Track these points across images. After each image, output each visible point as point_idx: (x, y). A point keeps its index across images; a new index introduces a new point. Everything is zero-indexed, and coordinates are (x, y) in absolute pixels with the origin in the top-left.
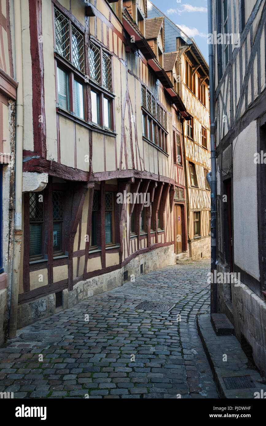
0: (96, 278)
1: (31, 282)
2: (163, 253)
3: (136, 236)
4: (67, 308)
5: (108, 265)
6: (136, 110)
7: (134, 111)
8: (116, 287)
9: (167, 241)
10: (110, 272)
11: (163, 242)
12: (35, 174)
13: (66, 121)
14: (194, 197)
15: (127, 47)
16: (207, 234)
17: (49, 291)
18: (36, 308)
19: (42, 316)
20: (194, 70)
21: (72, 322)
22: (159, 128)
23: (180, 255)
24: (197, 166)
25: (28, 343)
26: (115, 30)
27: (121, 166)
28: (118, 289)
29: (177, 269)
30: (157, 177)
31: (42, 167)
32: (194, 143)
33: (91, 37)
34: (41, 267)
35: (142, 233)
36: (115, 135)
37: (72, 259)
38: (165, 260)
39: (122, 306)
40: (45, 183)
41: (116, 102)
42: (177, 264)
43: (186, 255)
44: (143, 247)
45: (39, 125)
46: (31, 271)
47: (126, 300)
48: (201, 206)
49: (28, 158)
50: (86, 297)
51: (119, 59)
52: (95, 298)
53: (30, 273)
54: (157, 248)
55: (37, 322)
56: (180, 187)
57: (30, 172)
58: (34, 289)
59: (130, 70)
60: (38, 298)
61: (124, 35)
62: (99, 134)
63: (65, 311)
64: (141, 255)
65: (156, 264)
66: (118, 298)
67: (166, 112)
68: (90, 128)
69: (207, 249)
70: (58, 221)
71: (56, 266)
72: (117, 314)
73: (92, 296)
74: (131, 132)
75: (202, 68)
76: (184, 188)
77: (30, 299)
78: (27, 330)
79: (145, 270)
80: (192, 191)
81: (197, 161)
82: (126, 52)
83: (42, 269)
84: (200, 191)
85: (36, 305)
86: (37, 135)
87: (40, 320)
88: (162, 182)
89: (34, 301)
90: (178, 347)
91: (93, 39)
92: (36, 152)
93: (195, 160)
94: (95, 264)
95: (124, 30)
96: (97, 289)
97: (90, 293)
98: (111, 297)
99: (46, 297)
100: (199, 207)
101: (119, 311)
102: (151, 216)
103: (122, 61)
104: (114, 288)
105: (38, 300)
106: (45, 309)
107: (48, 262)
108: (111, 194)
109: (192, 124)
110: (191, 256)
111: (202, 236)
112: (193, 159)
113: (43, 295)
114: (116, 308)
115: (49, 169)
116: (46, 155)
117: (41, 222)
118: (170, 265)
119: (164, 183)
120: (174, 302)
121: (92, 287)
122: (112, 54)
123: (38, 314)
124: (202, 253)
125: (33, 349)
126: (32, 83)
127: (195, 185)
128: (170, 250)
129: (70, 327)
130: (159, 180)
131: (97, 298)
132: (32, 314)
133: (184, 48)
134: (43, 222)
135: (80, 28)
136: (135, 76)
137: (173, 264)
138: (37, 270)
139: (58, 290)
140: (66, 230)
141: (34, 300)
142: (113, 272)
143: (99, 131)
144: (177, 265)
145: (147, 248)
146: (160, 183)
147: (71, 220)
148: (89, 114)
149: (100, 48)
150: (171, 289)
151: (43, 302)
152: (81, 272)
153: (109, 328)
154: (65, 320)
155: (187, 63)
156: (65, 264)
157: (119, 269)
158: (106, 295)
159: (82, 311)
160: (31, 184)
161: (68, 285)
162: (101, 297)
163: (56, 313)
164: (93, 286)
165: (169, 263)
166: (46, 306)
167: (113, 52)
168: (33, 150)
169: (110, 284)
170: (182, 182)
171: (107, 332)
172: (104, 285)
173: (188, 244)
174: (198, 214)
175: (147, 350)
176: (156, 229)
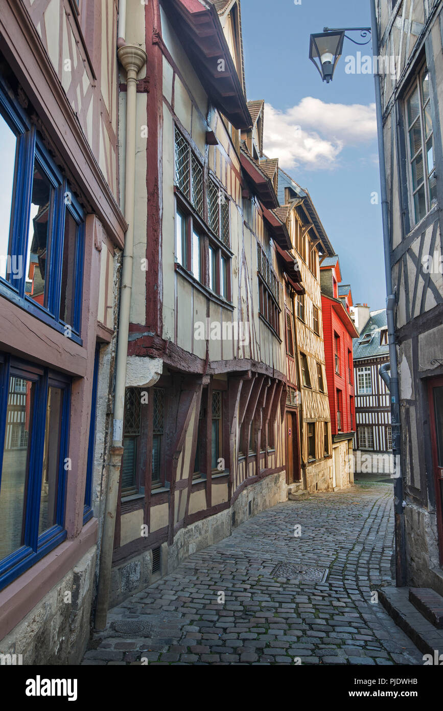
0: (199, 523)
1: (121, 532)
2: (273, 484)
3: (244, 457)
4: (167, 574)
5: (214, 503)
6: (252, 276)
7: (250, 277)
8: (224, 538)
9: (278, 466)
10: (216, 514)
11: (273, 468)
12: (147, 359)
13: (184, 284)
14: (307, 401)
15: (244, 191)
16: (323, 456)
17: (145, 547)
18: (128, 575)
19: (135, 589)
20: (305, 231)
21: (184, 599)
22: (273, 303)
23: (293, 486)
24: (309, 358)
25: (129, 641)
26: (233, 168)
27: (238, 353)
28: (228, 542)
29: (294, 508)
30: (272, 371)
31: (156, 349)
32: (305, 326)
33: (210, 172)
34: (135, 508)
35: (251, 453)
36: (233, 307)
37: (174, 494)
38: (275, 494)
39: (249, 572)
40: (159, 374)
41: (233, 262)
42: (289, 499)
43: (300, 487)
44: (251, 475)
45: (156, 287)
46: (123, 514)
47: (250, 560)
48: (315, 415)
49: (137, 335)
50: (187, 555)
51: (236, 205)
52: (200, 556)
53: (121, 516)
54: (267, 476)
55: (128, 599)
56: (291, 388)
57: (138, 356)
58: (125, 543)
59: (247, 221)
60: (129, 559)
61: (241, 175)
62: (216, 306)
63: (164, 579)
64: (249, 487)
65: (265, 500)
66: (236, 557)
67: (278, 282)
68: (208, 296)
69: (323, 478)
70: (158, 433)
71: (154, 506)
72: (248, 587)
73: (194, 554)
74: (248, 306)
75: (314, 229)
76: (296, 388)
77: (120, 560)
78: (118, 614)
79: (253, 510)
80: (305, 393)
81: (308, 351)
82: (243, 198)
83: (137, 510)
84: (314, 393)
85: (127, 571)
86: (152, 302)
87: (132, 596)
88: (275, 379)
89: (125, 564)
90: (380, 649)
91: (212, 174)
92: (149, 327)
93: (306, 350)
94: (198, 501)
95: (242, 168)
96: (200, 542)
97: (192, 548)
98: (224, 554)
99: (140, 557)
100: (313, 416)
101: (248, 580)
102: (261, 428)
103: (239, 208)
104: (222, 540)
105: (129, 562)
106: (139, 577)
107: (145, 499)
108: (218, 393)
109: (302, 301)
110: (306, 488)
111: (317, 458)
112: (305, 349)
113: (136, 553)
114: (243, 575)
115: (164, 353)
116: (161, 332)
117: (137, 434)
118: (281, 501)
119: (277, 381)
120: (324, 565)
121: (194, 537)
122: (230, 198)
123: (130, 587)
124: (317, 483)
125: (142, 653)
126: (147, 226)
127: (307, 384)
128: (281, 479)
129: (184, 610)
130: (273, 376)
131: (204, 556)
132: (121, 588)
133: (296, 202)
134: (139, 434)
135: (200, 159)
136: (251, 231)
137: (284, 501)
138: (130, 512)
139: (155, 545)
140: (167, 448)
141: (124, 562)
142: (220, 514)
143: (216, 302)
144: (289, 502)
145: (257, 476)
146: (273, 380)
147: (176, 432)
148: (207, 276)
149: (218, 188)
150: (307, 542)
151: (137, 565)
152: (182, 516)
153: (248, 611)
154: (170, 596)
155: (296, 221)
156: (165, 501)
157: (227, 510)
158: (215, 552)
159: (190, 580)
160: (140, 376)
161: (167, 536)
162: (210, 554)
163: (152, 584)
164: (196, 536)
165: (280, 499)
166: (140, 573)
167: (231, 196)
168: (143, 323)
169: (217, 533)
170: (294, 381)
171: (247, 620)
172: (210, 534)
173: (301, 470)
174: (312, 425)
175: (334, 655)
176: (265, 447)
